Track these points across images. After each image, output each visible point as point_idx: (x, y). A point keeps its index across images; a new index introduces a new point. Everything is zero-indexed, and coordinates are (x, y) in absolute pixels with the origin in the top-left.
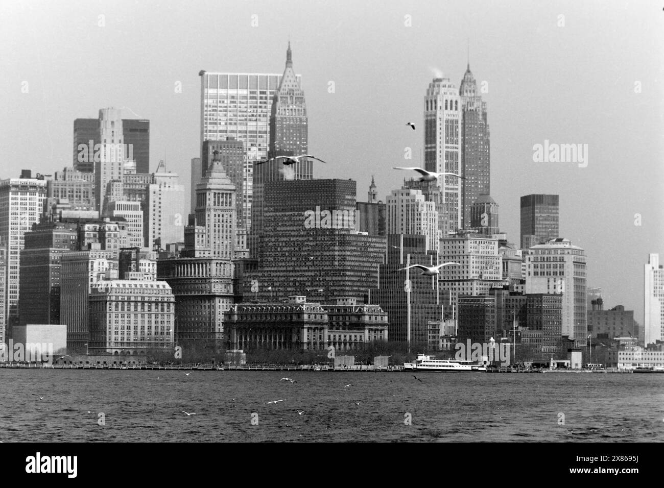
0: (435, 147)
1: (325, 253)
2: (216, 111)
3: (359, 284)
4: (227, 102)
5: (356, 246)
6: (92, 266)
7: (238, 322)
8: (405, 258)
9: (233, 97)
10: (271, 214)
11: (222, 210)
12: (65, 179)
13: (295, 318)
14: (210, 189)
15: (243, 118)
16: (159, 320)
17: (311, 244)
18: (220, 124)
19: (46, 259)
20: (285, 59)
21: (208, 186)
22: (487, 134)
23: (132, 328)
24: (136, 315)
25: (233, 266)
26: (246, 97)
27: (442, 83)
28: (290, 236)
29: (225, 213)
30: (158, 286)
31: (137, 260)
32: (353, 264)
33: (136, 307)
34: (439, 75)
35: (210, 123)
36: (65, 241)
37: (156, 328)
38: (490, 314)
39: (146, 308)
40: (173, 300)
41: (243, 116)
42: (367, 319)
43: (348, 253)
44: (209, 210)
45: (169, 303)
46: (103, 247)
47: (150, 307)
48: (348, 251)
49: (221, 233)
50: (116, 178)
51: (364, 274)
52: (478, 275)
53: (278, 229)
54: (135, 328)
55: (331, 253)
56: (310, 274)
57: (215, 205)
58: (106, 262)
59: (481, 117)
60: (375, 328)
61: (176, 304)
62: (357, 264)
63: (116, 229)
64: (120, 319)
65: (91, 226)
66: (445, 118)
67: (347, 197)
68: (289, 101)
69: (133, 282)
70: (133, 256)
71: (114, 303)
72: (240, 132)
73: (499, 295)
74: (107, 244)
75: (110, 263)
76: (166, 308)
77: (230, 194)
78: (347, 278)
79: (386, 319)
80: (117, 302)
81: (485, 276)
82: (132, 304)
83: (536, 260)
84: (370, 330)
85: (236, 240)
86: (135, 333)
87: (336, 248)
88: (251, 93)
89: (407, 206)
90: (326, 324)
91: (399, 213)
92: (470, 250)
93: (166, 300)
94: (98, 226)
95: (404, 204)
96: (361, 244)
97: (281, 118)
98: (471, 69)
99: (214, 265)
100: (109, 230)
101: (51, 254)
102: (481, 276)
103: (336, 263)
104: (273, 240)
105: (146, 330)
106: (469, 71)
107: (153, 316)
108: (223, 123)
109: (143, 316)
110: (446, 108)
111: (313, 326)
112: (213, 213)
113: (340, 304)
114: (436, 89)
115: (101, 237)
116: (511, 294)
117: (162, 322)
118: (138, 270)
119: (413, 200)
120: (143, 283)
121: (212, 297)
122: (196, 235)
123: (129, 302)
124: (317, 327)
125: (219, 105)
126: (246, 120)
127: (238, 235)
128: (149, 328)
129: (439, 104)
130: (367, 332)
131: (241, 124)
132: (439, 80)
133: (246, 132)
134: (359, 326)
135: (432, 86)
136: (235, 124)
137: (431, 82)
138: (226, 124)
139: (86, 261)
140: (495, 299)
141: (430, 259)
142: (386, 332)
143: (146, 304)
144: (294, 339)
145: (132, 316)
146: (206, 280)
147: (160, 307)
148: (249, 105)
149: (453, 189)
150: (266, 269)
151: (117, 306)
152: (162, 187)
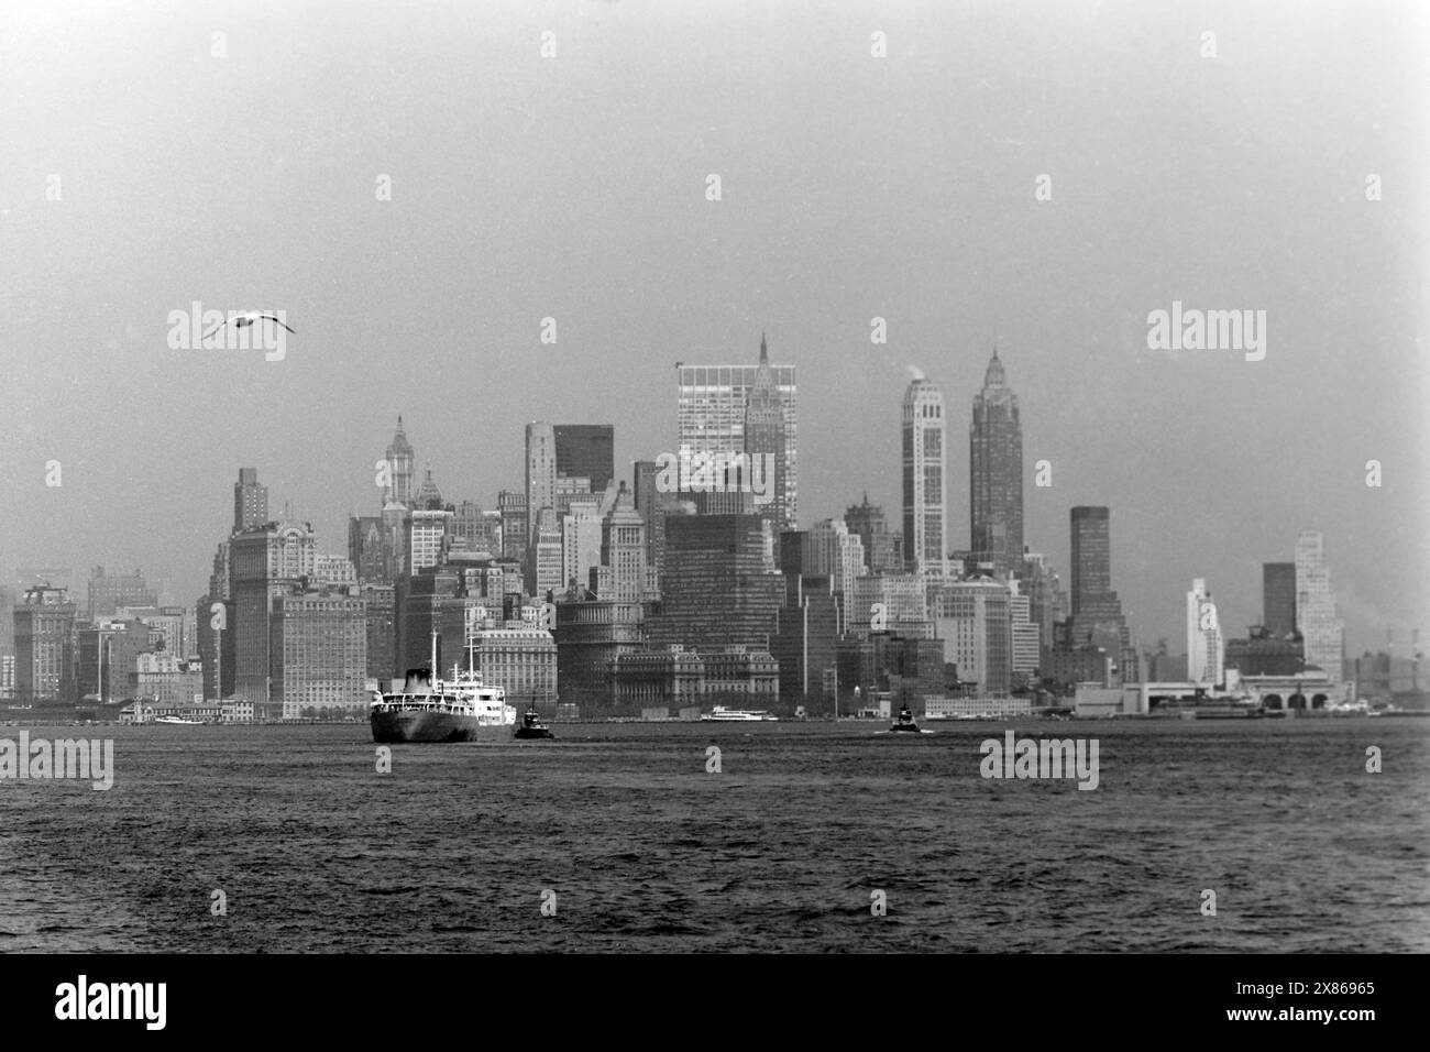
0: (912, 462)
1: (727, 595)
2: (692, 412)
3: (762, 629)
4: (706, 401)
5: (761, 587)
6: (468, 615)
7: (618, 673)
8: (804, 600)
9: (713, 395)
10: (673, 553)
11: (628, 547)
12: (463, 514)
13: (667, 669)
14: (614, 525)
15: (726, 420)
16: (540, 671)
17: (712, 585)
18: (697, 428)
19: (428, 607)
20: (759, 354)
21: (612, 522)
22: (1017, 434)
23: (509, 681)
24: (512, 667)
25: (642, 609)
26: (726, 395)
27: (920, 386)
28: (691, 576)
29: (631, 551)
30: (538, 635)
31: (519, 607)
32: (757, 606)
33: (512, 658)
34: (919, 375)
35: (686, 427)
36: (449, 587)
37: (536, 681)
38: (867, 662)
39: (524, 660)
40: (554, 650)
41: (725, 418)
42: (752, 668)
43: (750, 595)
44: (613, 547)
45: (550, 653)
46: (484, 594)
47: (528, 658)
48: (750, 593)
49: (627, 574)
50: (548, 504)
51: (768, 618)
52: (894, 616)
53: (680, 568)
54: (512, 681)
55: (732, 595)
56: (709, 618)
57: (619, 542)
58: (484, 610)
59: (1010, 415)
60: (764, 677)
61: (557, 653)
62: (762, 607)
63: (499, 573)
64: (494, 671)
65: (472, 570)
66: (923, 426)
67: (751, 533)
68: (762, 404)
69: (511, 632)
70: (515, 602)
71: (487, 655)
72: (722, 437)
73: (877, 642)
74: (489, 590)
75: (488, 611)
76: (546, 660)
77: (637, 529)
78: (745, 623)
79: (776, 667)
80: (491, 653)
81: (901, 617)
82: (508, 655)
83: (946, 600)
84: (756, 680)
85: (646, 580)
86: (513, 687)
87: (738, 590)
88: (735, 389)
89: (829, 539)
90: (702, 674)
91: (821, 547)
92: (884, 589)
93: (546, 650)
94: (480, 570)
95: (826, 537)
96: (766, 584)
97: (754, 425)
98: (999, 354)
99: (615, 609)
100: (492, 574)
101: (433, 602)
102: (898, 618)
103: (738, 606)
104: (675, 580)
105: (524, 682)
106: (995, 358)
107: (532, 669)
108: (701, 427)
109: (520, 667)
110: (925, 415)
111: (687, 677)
112: (616, 551)
113: (728, 652)
114: (913, 393)
115: (483, 582)
116: (892, 640)
117: (542, 674)
118: (520, 618)
119: (834, 533)
120: (521, 633)
121: (613, 645)
122: (599, 577)
123: (504, 653)
124: (691, 677)
125: (696, 405)
126: (729, 422)
127: (648, 574)
128: (528, 681)
129: (916, 411)
130: (753, 682)
131: (723, 428)
132: (917, 382)
133: (729, 437)
134: (745, 676)
135: (910, 389)
136: (716, 428)
137: (910, 383)
138: (705, 428)
139: (461, 609)
140: (873, 645)
141: (833, 600)
142: (777, 682)
143: (524, 655)
144: (667, 691)
145: (509, 668)
146: (607, 626)
147: (539, 658)
148: (732, 405)
149: (934, 510)
150: (668, 613)
151: (491, 658)
152: (579, 518)
